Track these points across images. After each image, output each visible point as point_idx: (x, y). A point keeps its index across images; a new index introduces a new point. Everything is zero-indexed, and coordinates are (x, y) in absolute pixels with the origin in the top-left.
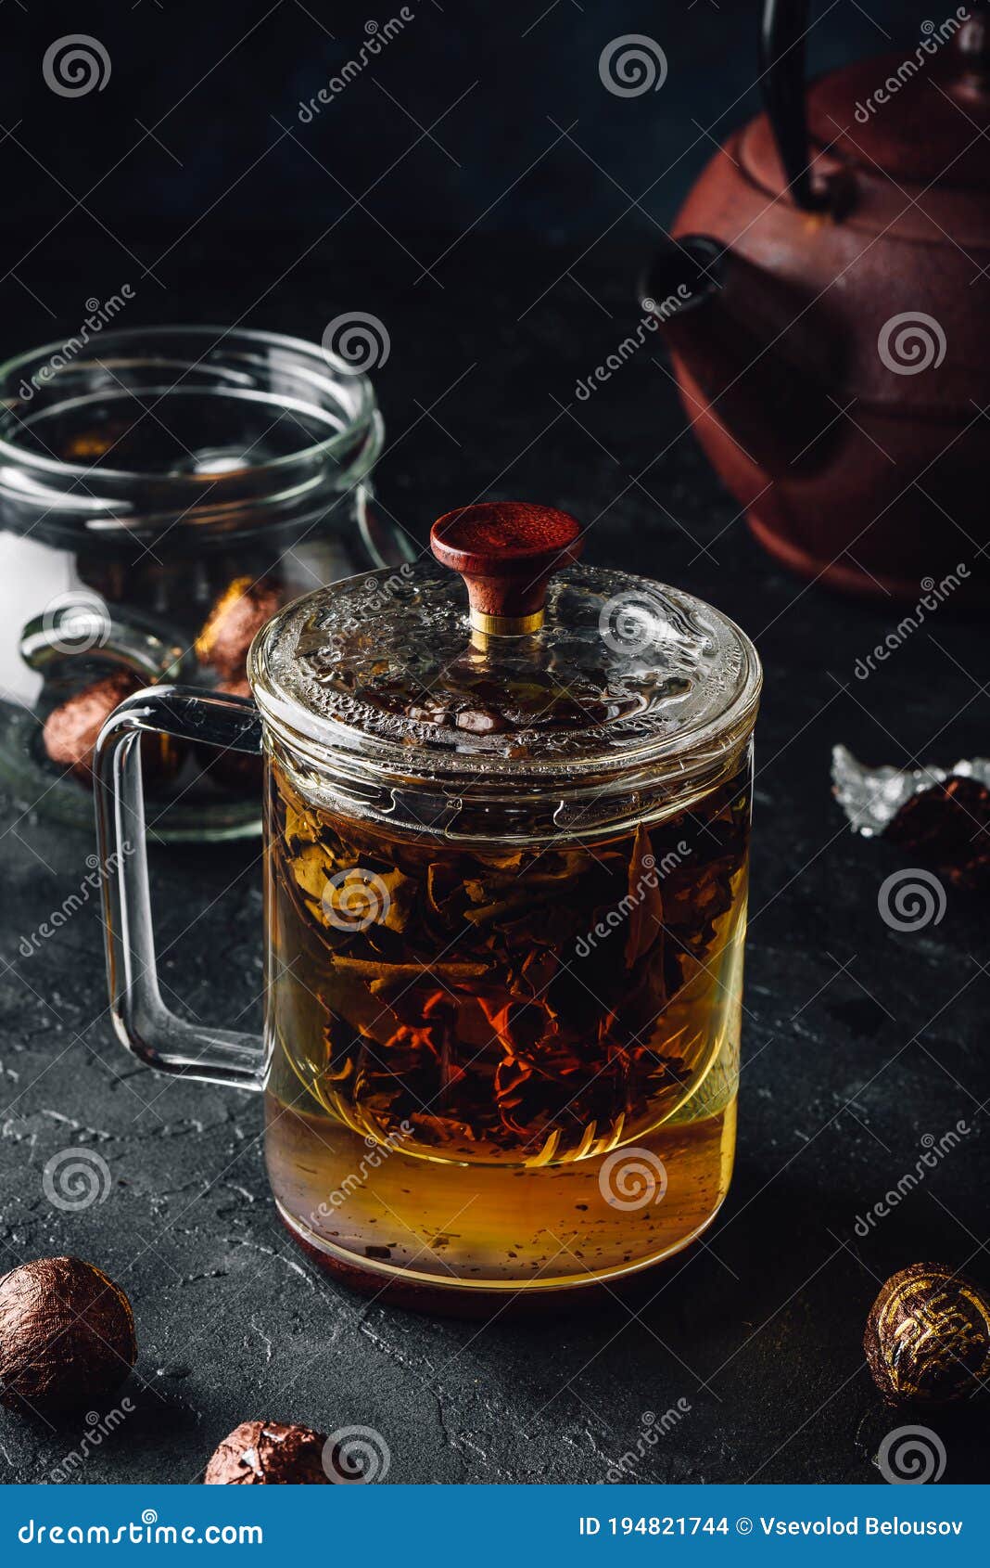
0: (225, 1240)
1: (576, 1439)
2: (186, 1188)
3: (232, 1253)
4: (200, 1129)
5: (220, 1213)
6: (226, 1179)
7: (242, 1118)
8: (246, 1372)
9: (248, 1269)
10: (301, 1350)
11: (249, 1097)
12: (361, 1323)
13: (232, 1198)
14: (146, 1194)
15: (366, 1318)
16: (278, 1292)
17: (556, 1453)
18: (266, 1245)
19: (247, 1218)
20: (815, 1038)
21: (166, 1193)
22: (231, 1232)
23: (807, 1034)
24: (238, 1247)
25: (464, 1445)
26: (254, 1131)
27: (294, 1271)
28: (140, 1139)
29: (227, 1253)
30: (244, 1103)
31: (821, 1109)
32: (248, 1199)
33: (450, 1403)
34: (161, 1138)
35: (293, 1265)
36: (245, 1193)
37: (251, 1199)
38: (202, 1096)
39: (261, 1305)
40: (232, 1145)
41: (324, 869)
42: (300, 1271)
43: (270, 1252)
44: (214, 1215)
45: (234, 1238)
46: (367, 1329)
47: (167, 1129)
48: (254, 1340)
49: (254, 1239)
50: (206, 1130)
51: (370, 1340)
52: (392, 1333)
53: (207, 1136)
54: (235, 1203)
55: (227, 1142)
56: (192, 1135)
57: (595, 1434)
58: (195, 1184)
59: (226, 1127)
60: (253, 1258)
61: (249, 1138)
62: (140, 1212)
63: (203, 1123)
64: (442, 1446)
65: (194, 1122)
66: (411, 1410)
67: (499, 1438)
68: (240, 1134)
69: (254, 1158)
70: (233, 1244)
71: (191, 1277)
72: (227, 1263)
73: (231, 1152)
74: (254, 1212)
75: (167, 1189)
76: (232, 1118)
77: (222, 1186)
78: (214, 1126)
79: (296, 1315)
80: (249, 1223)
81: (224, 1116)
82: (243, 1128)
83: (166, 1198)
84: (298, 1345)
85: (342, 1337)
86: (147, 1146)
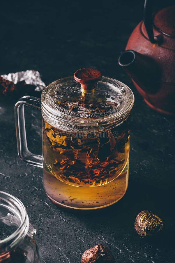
0: (33, 198)
1: (100, 237)
2: (25, 188)
3: (35, 201)
4: (27, 175)
5: (32, 192)
6: (32, 185)
7: (34, 172)
8: (39, 226)
9: (38, 204)
10: (49, 221)
11: (35, 168)
12: (59, 215)
13: (34, 189)
14: (18, 189)
15: (60, 214)
16: (44, 209)
17: (97, 241)
18: (41, 199)
19: (37, 194)
20: (136, 151)
21: (22, 189)
22: (34, 196)
23: (134, 150)
24: (36, 200)
25: (80, 240)
26: (36, 175)
27: (46, 204)
28: (16, 177)
29: (34, 201)
30: (34, 169)
31: (138, 166)
32: (36, 189)
33: (77, 231)
34: (20, 177)
35: (46, 203)
36: (36, 188)
37: (37, 189)
38: (26, 168)
39: (41, 212)
40: (33, 178)
41: (52, 134)
42: (47, 204)
43: (41, 200)
44: (31, 193)
45: (35, 198)
46: (60, 216)
47: (21, 175)
48: (40, 219)
49: (38, 198)
50: (28, 175)
51: (61, 218)
52: (65, 217)
53: (28, 176)
54: (34, 190)
55: (32, 178)
56: (25, 176)
57: (103, 236)
58: (27, 187)
59: (31, 174)
60: (38, 202)
61: (36, 176)
62: (17, 193)
63: (27, 174)
64: (76, 240)
65: (25, 174)
66: (70, 233)
67: (86, 238)
68: (34, 176)
69: (37, 181)
70: (35, 199)
71: (28, 206)
72: (34, 203)
73: (33, 180)
74: (38, 192)
75: (22, 188)
76: (32, 172)
77: (32, 187)
78: (29, 174)
79: (47, 214)
80: (37, 195)
81: (31, 172)
82: (34, 174)
83: (22, 190)
84: (48, 220)
85: (56, 218)
86: (17, 179)
